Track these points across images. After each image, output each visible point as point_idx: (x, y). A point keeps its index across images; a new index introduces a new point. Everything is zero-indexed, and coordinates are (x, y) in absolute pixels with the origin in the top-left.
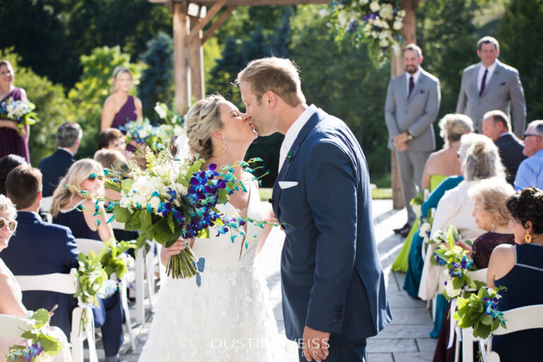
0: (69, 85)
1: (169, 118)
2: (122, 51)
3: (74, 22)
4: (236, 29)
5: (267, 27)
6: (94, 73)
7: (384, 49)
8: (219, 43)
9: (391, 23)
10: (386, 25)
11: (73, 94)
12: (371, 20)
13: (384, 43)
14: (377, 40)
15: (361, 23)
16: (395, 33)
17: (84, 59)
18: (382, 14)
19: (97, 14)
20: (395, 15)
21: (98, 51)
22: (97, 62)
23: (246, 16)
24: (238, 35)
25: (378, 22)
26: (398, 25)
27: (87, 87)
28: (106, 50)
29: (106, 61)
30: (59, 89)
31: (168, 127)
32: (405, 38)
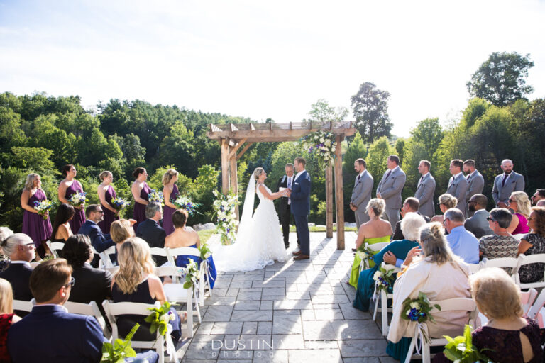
0: (194, 178)
1: (219, 196)
2: (213, 166)
3: (197, 157)
4: (252, 159)
5: (264, 158)
6: (203, 174)
7: (326, 161)
8: (247, 163)
9: (330, 148)
10: (328, 150)
11: (195, 181)
12: (320, 147)
13: (326, 159)
14: (323, 157)
15: (315, 148)
16: (332, 153)
17: (199, 169)
18: (325, 144)
19: (205, 153)
20: (332, 144)
21: (204, 166)
22: (204, 170)
23: (256, 154)
24: (253, 161)
25: (323, 148)
26: (333, 150)
27: (200, 179)
28: (207, 166)
29: (206, 170)
30: (190, 180)
31: (219, 201)
32: (336, 156)
